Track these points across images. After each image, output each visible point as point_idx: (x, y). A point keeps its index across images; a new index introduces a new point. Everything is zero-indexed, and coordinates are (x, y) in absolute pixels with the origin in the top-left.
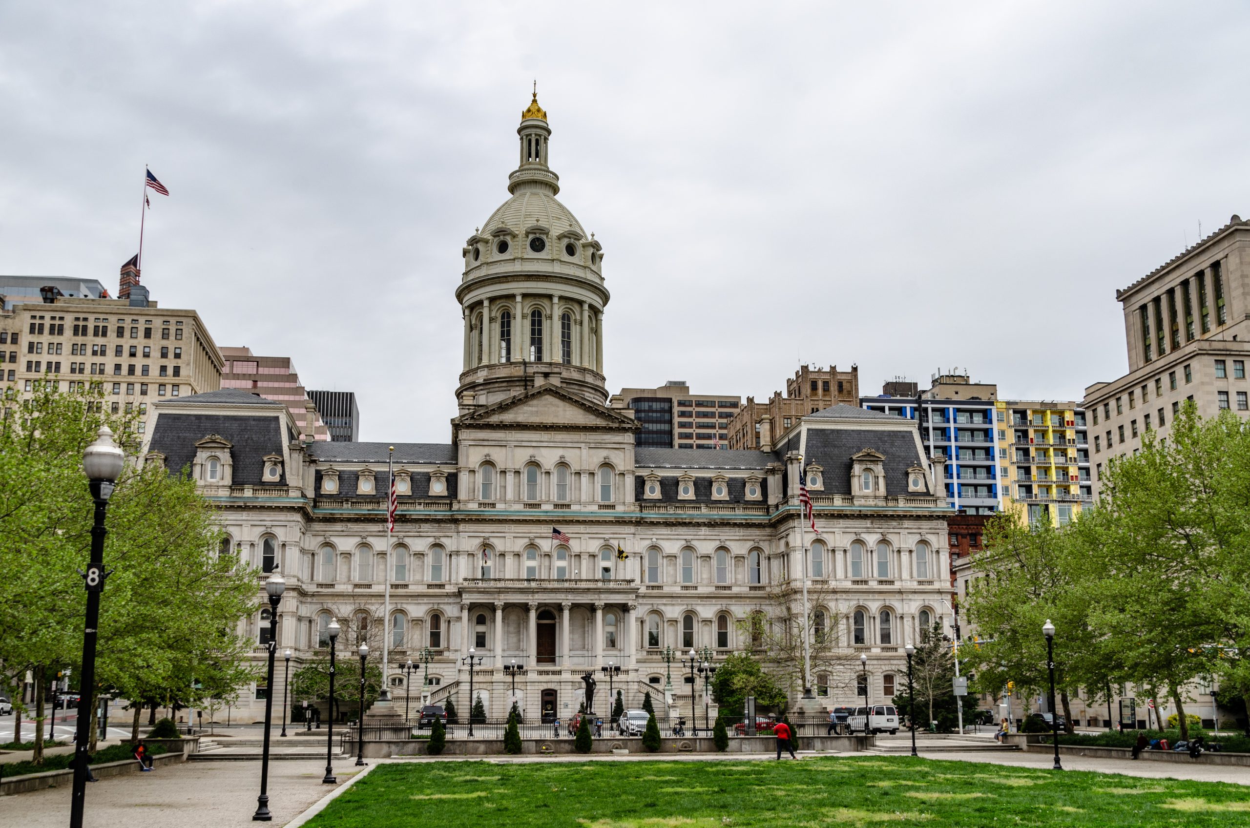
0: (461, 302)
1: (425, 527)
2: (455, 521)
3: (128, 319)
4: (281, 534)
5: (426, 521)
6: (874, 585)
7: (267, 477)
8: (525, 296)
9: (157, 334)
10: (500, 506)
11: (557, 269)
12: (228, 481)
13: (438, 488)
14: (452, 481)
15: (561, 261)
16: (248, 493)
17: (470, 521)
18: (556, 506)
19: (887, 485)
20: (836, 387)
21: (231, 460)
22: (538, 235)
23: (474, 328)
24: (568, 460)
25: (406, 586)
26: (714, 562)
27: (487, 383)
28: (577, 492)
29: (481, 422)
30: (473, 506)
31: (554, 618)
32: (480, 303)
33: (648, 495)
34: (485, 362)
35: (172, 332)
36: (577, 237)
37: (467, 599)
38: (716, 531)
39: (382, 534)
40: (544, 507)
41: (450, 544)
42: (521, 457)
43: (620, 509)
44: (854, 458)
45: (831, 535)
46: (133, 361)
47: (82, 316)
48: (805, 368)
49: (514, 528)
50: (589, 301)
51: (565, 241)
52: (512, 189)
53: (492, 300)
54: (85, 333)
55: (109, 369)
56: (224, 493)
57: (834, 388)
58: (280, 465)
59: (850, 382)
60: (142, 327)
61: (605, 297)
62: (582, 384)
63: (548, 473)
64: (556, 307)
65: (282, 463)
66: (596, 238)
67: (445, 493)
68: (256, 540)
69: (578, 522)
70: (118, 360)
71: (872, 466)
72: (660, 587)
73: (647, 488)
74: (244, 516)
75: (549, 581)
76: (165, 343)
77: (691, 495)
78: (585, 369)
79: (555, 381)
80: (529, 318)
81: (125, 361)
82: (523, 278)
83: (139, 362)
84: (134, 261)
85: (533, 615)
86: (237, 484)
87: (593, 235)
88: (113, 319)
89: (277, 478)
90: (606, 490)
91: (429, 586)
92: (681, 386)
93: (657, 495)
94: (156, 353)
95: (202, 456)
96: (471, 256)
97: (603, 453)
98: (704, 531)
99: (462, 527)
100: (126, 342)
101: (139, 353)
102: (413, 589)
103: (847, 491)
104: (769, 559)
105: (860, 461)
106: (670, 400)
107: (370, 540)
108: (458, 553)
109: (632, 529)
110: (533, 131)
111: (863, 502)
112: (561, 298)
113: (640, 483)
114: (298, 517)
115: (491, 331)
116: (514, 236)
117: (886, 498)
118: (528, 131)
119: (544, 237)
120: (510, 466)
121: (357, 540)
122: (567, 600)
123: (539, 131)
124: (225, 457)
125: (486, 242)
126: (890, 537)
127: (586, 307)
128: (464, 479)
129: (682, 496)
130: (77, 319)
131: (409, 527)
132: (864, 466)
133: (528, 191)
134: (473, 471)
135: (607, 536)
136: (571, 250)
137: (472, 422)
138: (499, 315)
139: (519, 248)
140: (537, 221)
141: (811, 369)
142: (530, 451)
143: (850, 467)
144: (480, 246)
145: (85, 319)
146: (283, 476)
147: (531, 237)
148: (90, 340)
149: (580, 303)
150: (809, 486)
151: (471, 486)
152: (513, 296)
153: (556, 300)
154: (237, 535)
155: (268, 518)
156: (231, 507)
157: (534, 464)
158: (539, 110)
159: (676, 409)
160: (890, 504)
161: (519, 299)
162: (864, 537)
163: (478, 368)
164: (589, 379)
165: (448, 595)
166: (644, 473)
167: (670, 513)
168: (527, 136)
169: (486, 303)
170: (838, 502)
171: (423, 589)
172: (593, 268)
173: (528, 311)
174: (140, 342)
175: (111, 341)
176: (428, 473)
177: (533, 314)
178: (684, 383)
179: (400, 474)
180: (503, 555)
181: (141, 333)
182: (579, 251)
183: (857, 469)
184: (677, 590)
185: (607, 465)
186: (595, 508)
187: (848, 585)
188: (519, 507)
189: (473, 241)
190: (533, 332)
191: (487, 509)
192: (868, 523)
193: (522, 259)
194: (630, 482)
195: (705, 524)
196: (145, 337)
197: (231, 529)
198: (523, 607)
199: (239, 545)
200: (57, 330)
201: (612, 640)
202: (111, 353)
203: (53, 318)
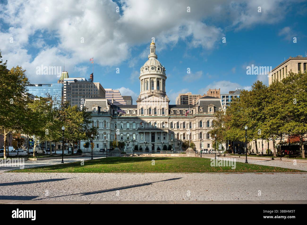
0: (140, 79)
1: (132, 119)
3: (88, 85)
4: (107, 121)
7: (104, 111)
8: (150, 78)
9: (93, 87)
10: (145, 115)
11: (156, 73)
15: (157, 71)
16: (101, 114)
19: (215, 110)
20: (216, 92)
23: (142, 84)
24: (157, 107)
25: (129, 129)
27: (144, 94)
28: (158, 113)
30: (140, 116)
31: (154, 134)
32: (143, 79)
35: (96, 86)
36: (160, 67)
37: (139, 131)
38: (183, 119)
39: (125, 121)
41: (136, 122)
42: (149, 107)
43: (166, 116)
44: (208, 106)
45: (203, 120)
47: (81, 84)
49: (147, 119)
51: (158, 68)
53: (145, 79)
55: (86, 93)
56: (97, 114)
57: (215, 93)
58: (106, 109)
60: (91, 86)
63: (153, 109)
64: (156, 80)
67: (135, 113)
68: (103, 122)
71: (212, 107)
72: (173, 129)
73: (171, 112)
74: (101, 118)
75: (153, 128)
77: (179, 113)
78: (162, 91)
81: (88, 92)
82: (150, 75)
83: (90, 92)
85: (150, 134)
88: (86, 85)
90: (163, 112)
93: (173, 113)
94: (93, 90)
95: (93, 108)
97: (163, 106)
98: (181, 119)
99: (138, 119)
100: (88, 89)
101: (90, 91)
103: (207, 111)
104: (193, 124)
105: (210, 106)
106: (188, 96)
107: (123, 122)
108: (138, 124)
109: (168, 119)
111: (210, 113)
112: (157, 78)
114: (110, 118)
115: (145, 85)
116: (149, 67)
120: (147, 108)
121: (121, 121)
122: (156, 131)
123: (153, 47)
124: (97, 108)
127: (162, 79)
128: (138, 111)
129: (177, 113)
130: (80, 85)
131: (129, 119)
134: (140, 110)
135: (164, 120)
137: (140, 101)
138: (146, 82)
139: (150, 69)
140: (153, 64)
144: (143, 69)
145: (81, 85)
146: (107, 111)
148: (82, 88)
150: (200, 111)
151: (140, 112)
152: (148, 78)
155: (105, 118)
156: (99, 116)
160: (215, 114)
162: (210, 120)
163: (143, 91)
165: (136, 131)
166: (170, 109)
167: (175, 116)
170: (205, 114)
171: (132, 130)
172: (163, 72)
174: (90, 88)
175: (86, 88)
176: (132, 110)
177: (152, 81)
179: (128, 110)
180: (145, 124)
181: (91, 87)
182: (160, 69)
183: (209, 108)
184: (176, 129)
185: (164, 108)
186: (161, 115)
187: (207, 128)
190: (152, 85)
192: (211, 117)
194: (168, 111)
197: (99, 120)
198: (149, 133)
199: (100, 123)
200: (77, 87)
201: (164, 138)
202: (86, 91)
203: (76, 85)
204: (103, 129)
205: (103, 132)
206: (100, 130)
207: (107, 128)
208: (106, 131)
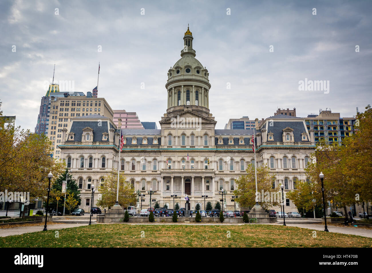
0: (167, 89)
1: (152, 154)
2: (160, 152)
3: (86, 101)
4: (107, 156)
5: (151, 152)
6: (291, 170)
7: (104, 139)
8: (184, 86)
9: (94, 105)
10: (174, 147)
11: (194, 77)
12: (92, 140)
13: (155, 142)
14: (159, 140)
15: (195, 75)
16: (98, 144)
17: (164, 152)
18: (190, 147)
19: (295, 139)
21: (93, 134)
22: (188, 68)
23: (170, 96)
24: (194, 133)
25: (145, 171)
26: (240, 164)
27: (173, 112)
28: (197, 143)
29: (168, 122)
30: (166, 147)
31: (190, 181)
32: (171, 89)
33: (219, 143)
34: (173, 106)
35: (98, 104)
36: (200, 68)
37: (163, 175)
38: (240, 154)
39: (139, 156)
40: (187, 147)
41: (159, 159)
42: (180, 132)
43: (210, 147)
44: (283, 130)
45: (276, 155)
46: (87, 112)
48: (279, 109)
49: (178, 154)
50: (204, 87)
51: (196, 69)
52: (182, 55)
53: (175, 87)
54: (75, 105)
56: (91, 144)
58: (107, 136)
59: (293, 113)
60: (90, 103)
61: (210, 86)
62: (202, 111)
63: (188, 137)
64: (194, 89)
65: (108, 135)
66: (206, 68)
67: (158, 144)
68: (99, 158)
69: (197, 152)
70: (83, 112)
71: (289, 133)
72: (223, 172)
73: (219, 141)
74: (96, 151)
75: (188, 169)
76: (96, 107)
77: (233, 143)
78: (203, 107)
79: (190, 109)
80: (186, 92)
81: (85, 113)
82: (184, 81)
83: (89, 113)
84: (96, 88)
85: (183, 180)
86: (94, 141)
87: (205, 68)
88: (82, 101)
89: (106, 139)
90: (206, 142)
91: (152, 171)
92: (247, 118)
93: (222, 143)
94: (93, 110)
95: (84, 133)
96: (169, 75)
97: (205, 131)
98: (236, 154)
99: (162, 154)
100: (86, 107)
101: (89, 110)
102: (148, 172)
103: (281, 141)
104: (258, 162)
105: (286, 131)
106: (243, 122)
107: (135, 158)
108: (161, 161)
109: (214, 154)
110: (188, 38)
111: (287, 144)
112: (195, 86)
113: (216, 140)
114: (112, 151)
115: (175, 97)
116: (181, 69)
117: (294, 143)
118: (186, 38)
119: (190, 68)
120: (177, 135)
121: (131, 158)
122: (193, 175)
123: (189, 38)
124: (91, 133)
125: (174, 71)
126: (296, 155)
127: (203, 89)
128: (163, 139)
129: (230, 143)
130: (73, 101)
131: (146, 154)
132: (287, 133)
133: (186, 56)
134: (165, 137)
135: (206, 156)
136: (198, 72)
137: (165, 122)
138: (177, 92)
139: (183, 72)
140: (188, 64)
141: (281, 109)
142: (183, 131)
143: (283, 133)
144: (172, 72)
145: (75, 101)
146: (108, 139)
147: (186, 68)
148: (76, 107)
149: (201, 87)
150: (269, 139)
151: (165, 141)
152: (181, 86)
153: (193, 87)
154: (94, 156)
155: (103, 151)
156: (92, 148)
157: (184, 134)
158: (189, 32)
159: (245, 124)
160: (296, 145)
161: (182, 87)
162: (287, 155)
163: (171, 108)
164: (204, 110)
165: (158, 174)
166: (218, 137)
167: (226, 148)
168: (186, 40)
169: (173, 89)
170: (278, 144)
171: (151, 172)
172: (205, 77)
173: (185, 90)
174: (89, 107)
175: (82, 107)
176: (152, 138)
177: (187, 91)
178: (248, 117)
179: (144, 138)
180: (174, 162)
181: (90, 105)
182: (201, 72)
183: (284, 134)
184: (228, 172)
185: (206, 134)
186: (202, 147)
187: (282, 170)
188: (180, 147)
189: (170, 71)
190: (187, 96)
191: (170, 148)
192: (288, 151)
193: (183, 75)
194: (213, 139)
195: (237, 152)
196: (91, 106)
197: (93, 155)
198: (180, 178)
199: (95, 159)
200: (67, 105)
201: (208, 188)
202: (81, 110)
203: (66, 101)
204: (99, 170)
205: (98, 177)
206: (94, 172)
207: (107, 170)
208: (104, 174)
